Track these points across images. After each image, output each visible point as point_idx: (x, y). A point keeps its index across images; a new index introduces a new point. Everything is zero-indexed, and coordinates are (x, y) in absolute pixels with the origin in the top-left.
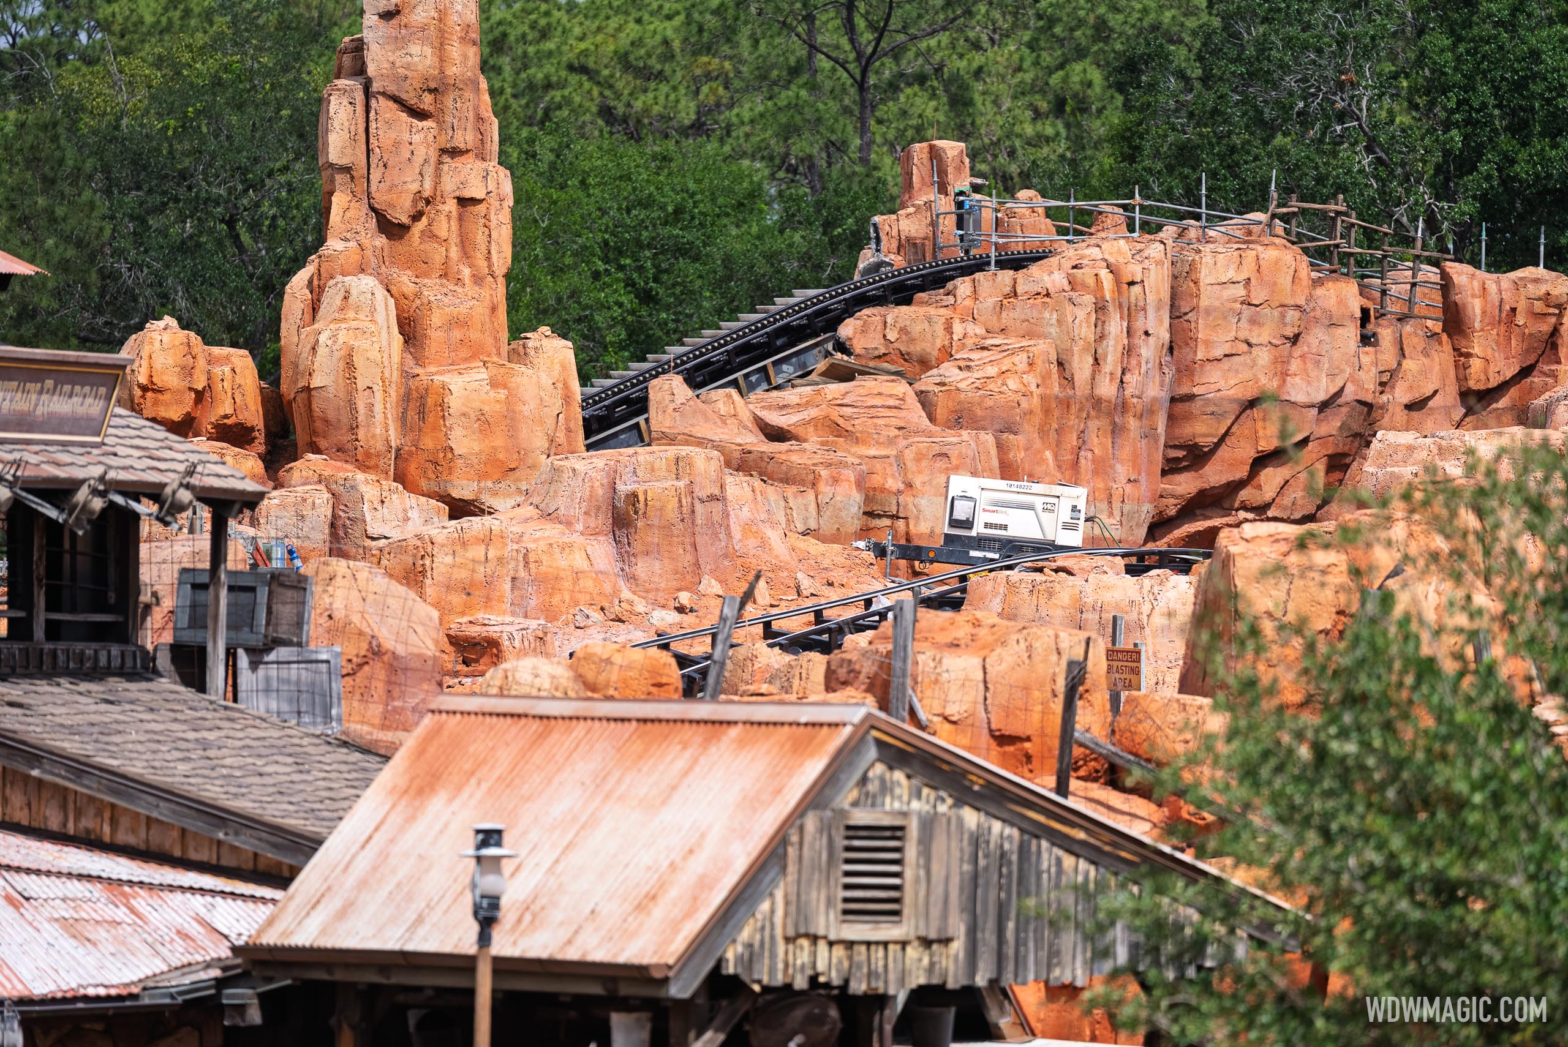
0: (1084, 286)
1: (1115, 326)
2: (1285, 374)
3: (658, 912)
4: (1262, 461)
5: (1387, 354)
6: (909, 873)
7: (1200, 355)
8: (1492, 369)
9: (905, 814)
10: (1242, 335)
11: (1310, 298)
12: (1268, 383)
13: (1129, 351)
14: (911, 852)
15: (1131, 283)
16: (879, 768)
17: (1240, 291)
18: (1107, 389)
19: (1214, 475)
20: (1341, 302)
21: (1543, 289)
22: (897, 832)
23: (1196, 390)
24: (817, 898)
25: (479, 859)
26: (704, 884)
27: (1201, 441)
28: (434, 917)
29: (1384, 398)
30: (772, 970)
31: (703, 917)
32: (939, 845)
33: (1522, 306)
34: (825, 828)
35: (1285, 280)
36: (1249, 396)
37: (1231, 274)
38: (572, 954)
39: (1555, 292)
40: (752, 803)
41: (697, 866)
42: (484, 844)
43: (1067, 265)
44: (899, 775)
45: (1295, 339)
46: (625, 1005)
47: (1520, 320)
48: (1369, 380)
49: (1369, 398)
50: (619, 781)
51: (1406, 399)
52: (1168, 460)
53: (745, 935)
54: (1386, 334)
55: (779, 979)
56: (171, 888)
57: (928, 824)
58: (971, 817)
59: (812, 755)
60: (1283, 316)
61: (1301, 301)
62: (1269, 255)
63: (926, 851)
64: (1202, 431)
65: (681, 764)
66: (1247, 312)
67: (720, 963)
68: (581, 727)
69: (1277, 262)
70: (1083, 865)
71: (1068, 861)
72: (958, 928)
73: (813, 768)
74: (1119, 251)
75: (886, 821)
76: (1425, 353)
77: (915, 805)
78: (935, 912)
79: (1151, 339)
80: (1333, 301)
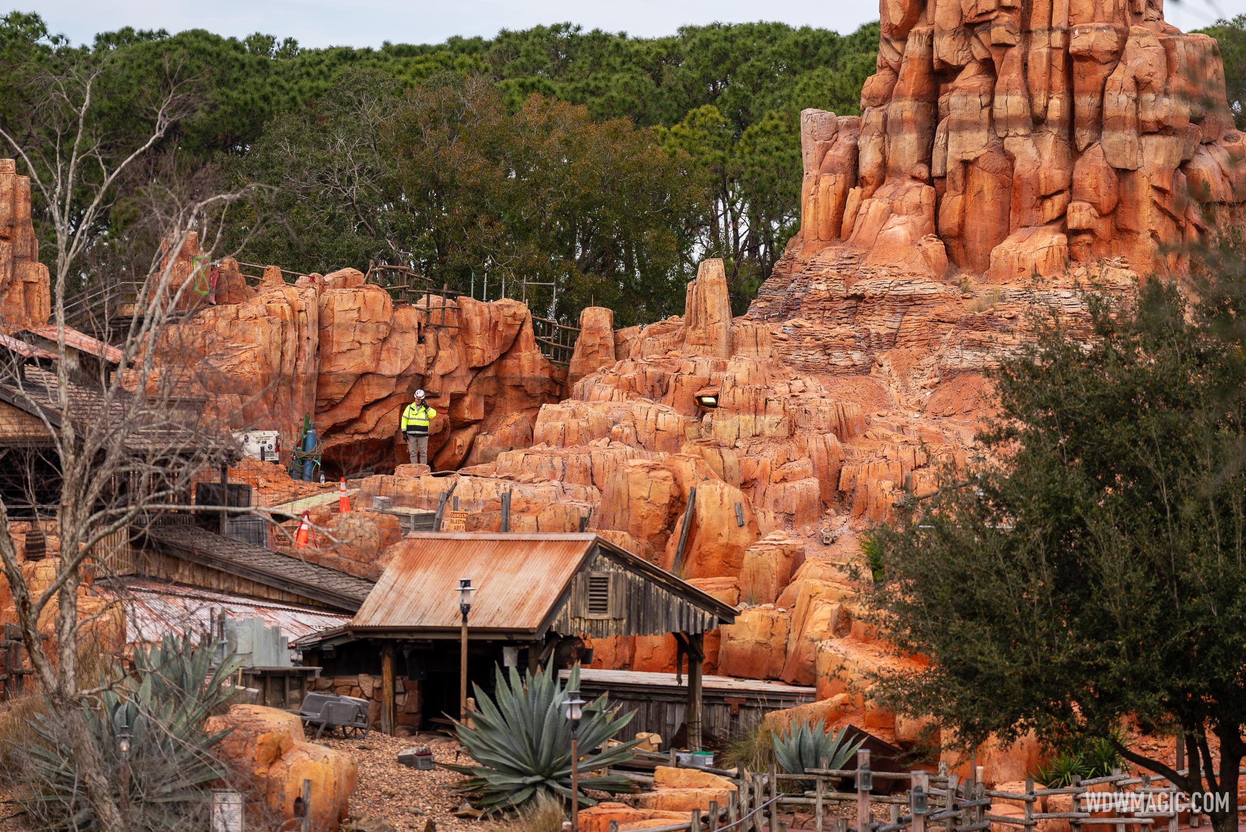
0: (275, 312)
1: (292, 335)
2: (379, 360)
3: (526, 610)
4: (367, 407)
5: (432, 349)
6: (610, 595)
7: (335, 350)
8: (487, 355)
9: (608, 573)
10: (357, 338)
11: (393, 318)
12: (370, 366)
13: (299, 348)
14: (610, 587)
15: (300, 311)
16: (600, 557)
17: (355, 315)
18: (288, 369)
19: (342, 415)
20: (408, 320)
21: (512, 311)
22: (605, 580)
23: (332, 369)
24: (581, 604)
25: (463, 591)
26: (542, 600)
27: (335, 397)
28: (430, 613)
29: (429, 372)
30: (567, 630)
31: (545, 611)
32: (619, 585)
33: (501, 320)
34: (584, 578)
35: (379, 308)
36: (360, 372)
37: (350, 305)
38: (493, 625)
39: (519, 312)
40: (556, 570)
41: (538, 593)
42: (465, 586)
43: (265, 302)
44: (606, 559)
45: (385, 340)
46: (511, 643)
47: (500, 328)
48: (422, 363)
49: (422, 372)
50: (497, 563)
51: (441, 373)
52: (317, 407)
53: (558, 617)
54: (430, 337)
55: (569, 633)
56: (278, 609)
57: (616, 576)
58: (629, 575)
59: (577, 552)
60: (378, 327)
61: (387, 319)
62: (370, 294)
63: (615, 587)
64: (335, 391)
65: (522, 556)
66: (359, 326)
67: (551, 627)
68: (475, 544)
69: (375, 298)
70: (665, 592)
71: (660, 590)
72: (625, 614)
73: (578, 558)
74: (293, 293)
75: (603, 576)
76: (451, 347)
77: (612, 570)
78: (618, 609)
79: (311, 342)
80: (403, 319)
